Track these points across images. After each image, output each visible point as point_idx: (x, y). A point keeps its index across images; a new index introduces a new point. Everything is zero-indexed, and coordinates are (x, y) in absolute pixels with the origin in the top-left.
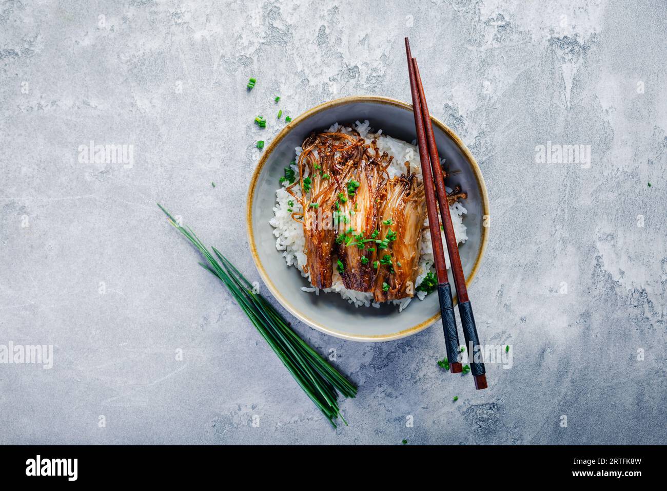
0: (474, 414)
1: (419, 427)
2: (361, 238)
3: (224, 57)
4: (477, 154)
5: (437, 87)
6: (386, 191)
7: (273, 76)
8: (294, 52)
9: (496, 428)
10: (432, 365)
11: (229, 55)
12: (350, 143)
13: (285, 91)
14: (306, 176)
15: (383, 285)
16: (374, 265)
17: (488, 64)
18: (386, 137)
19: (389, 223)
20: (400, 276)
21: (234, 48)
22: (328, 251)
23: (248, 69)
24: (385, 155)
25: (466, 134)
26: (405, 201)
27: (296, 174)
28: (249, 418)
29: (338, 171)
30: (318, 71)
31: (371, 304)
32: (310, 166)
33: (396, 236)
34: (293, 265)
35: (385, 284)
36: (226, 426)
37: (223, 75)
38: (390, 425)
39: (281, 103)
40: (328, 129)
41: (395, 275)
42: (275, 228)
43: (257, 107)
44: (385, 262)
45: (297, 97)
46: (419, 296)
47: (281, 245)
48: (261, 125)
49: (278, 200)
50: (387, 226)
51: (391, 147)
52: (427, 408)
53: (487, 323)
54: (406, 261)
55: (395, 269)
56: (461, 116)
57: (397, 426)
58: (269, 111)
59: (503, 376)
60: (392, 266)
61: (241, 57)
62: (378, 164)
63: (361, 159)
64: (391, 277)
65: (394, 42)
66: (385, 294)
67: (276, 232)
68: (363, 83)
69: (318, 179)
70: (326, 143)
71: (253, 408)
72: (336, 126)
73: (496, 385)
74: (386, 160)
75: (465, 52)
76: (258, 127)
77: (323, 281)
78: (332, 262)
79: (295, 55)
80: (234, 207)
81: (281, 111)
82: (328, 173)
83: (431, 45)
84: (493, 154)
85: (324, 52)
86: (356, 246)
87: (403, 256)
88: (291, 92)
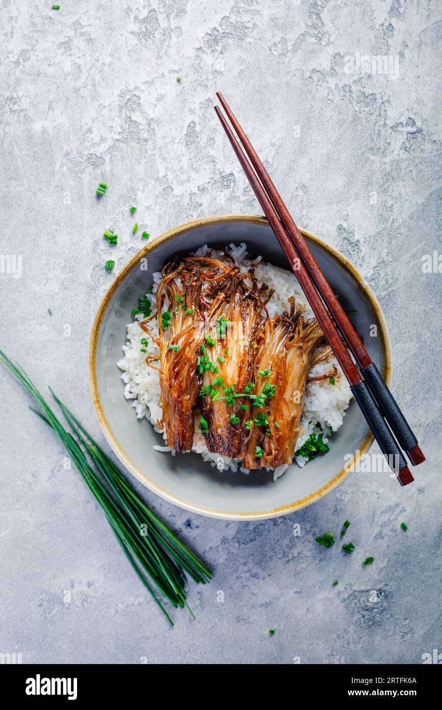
0: (356, 601)
1: (289, 614)
2: (232, 392)
3: (69, 154)
4: (376, 288)
5: (330, 204)
6: (264, 333)
7: (128, 182)
8: (156, 152)
9: (382, 619)
10: (309, 541)
11: (75, 152)
12: (221, 271)
13: (143, 200)
14: (165, 309)
15: (255, 449)
16: (246, 425)
17: (393, 179)
18: (267, 265)
19: (266, 374)
20: (277, 440)
21: (81, 143)
22: (189, 406)
23: (98, 171)
24: (265, 287)
25: (362, 263)
26: (287, 347)
27: (152, 305)
28: (83, 598)
29: (205, 305)
30: (184, 177)
31: (238, 469)
32: (171, 298)
33: (275, 391)
34: (144, 418)
35: (258, 449)
36: (55, 606)
37: (67, 177)
38: (254, 611)
39: (137, 215)
40: (195, 253)
41: (271, 437)
42: (125, 371)
43: (107, 218)
44: (260, 423)
45: (158, 207)
46: (298, 462)
47: (130, 392)
48: (112, 241)
49: (129, 337)
50: (265, 378)
51: (273, 277)
52: (300, 592)
53: (378, 494)
54: (285, 421)
55: (272, 430)
56: (358, 241)
57: (263, 613)
58: (122, 224)
59: (394, 558)
60: (268, 427)
61: (90, 156)
62: (256, 299)
63: (234, 293)
64: (266, 440)
65: (280, 146)
66: (257, 460)
67: (125, 377)
68: (239, 195)
69: (180, 314)
70: (191, 270)
71: (89, 585)
72: (205, 248)
73: (385, 567)
74: (265, 293)
75: (366, 162)
76: (108, 244)
77: (181, 442)
78: (194, 419)
79: (157, 156)
80: (74, 341)
81: (136, 224)
82: (193, 307)
83: (325, 151)
84: (394, 289)
85: (193, 154)
86: (225, 401)
87: (283, 416)
88: (150, 201)
